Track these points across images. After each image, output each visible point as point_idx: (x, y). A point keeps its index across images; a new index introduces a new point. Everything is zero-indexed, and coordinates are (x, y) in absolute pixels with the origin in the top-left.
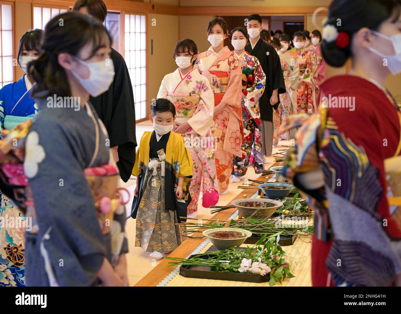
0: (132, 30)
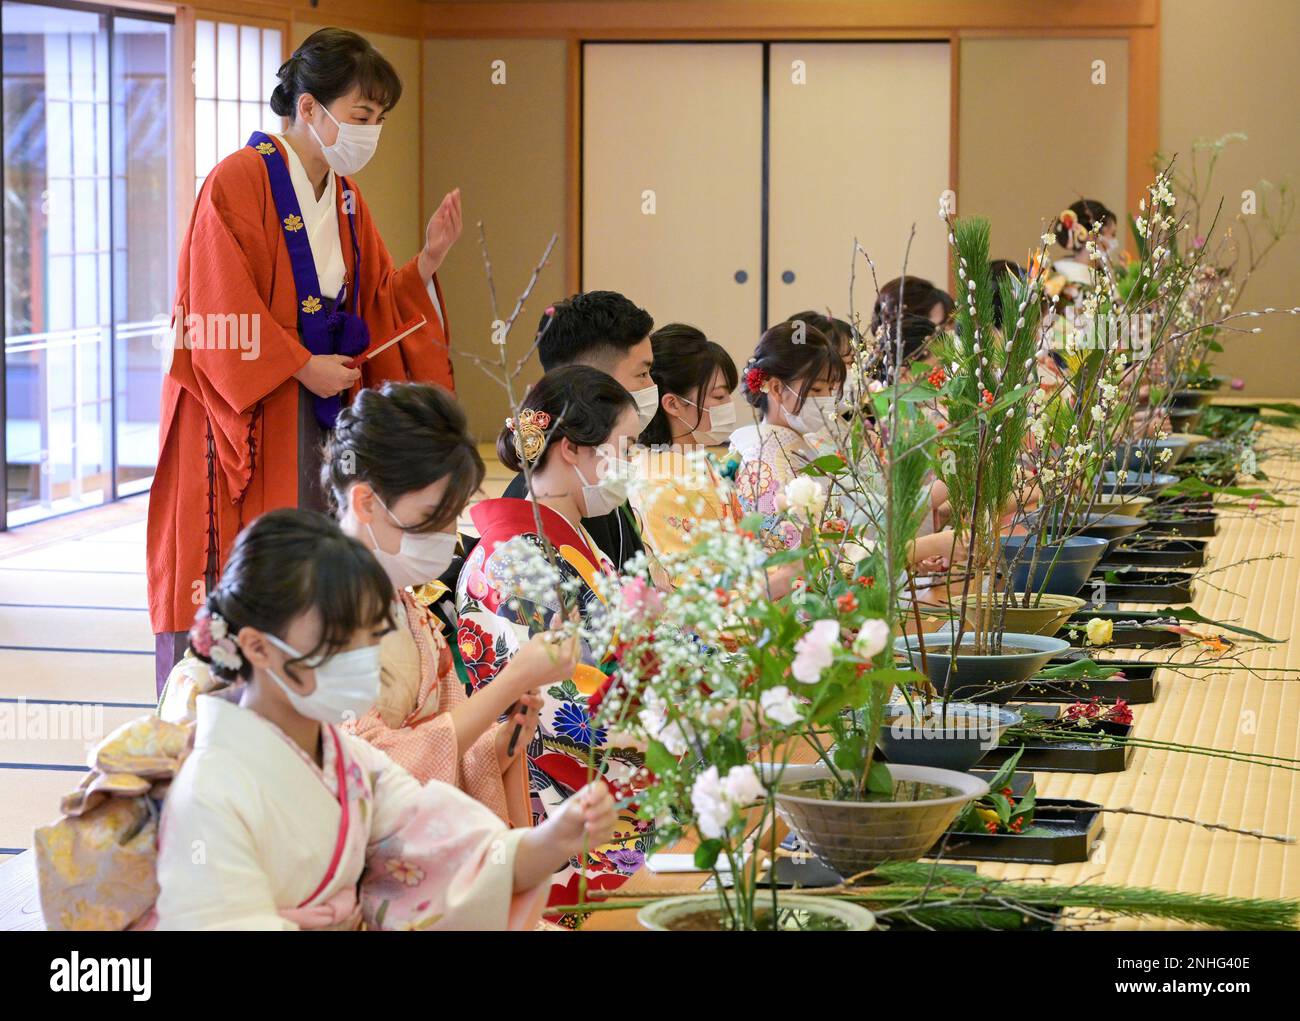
0: (228, 91)
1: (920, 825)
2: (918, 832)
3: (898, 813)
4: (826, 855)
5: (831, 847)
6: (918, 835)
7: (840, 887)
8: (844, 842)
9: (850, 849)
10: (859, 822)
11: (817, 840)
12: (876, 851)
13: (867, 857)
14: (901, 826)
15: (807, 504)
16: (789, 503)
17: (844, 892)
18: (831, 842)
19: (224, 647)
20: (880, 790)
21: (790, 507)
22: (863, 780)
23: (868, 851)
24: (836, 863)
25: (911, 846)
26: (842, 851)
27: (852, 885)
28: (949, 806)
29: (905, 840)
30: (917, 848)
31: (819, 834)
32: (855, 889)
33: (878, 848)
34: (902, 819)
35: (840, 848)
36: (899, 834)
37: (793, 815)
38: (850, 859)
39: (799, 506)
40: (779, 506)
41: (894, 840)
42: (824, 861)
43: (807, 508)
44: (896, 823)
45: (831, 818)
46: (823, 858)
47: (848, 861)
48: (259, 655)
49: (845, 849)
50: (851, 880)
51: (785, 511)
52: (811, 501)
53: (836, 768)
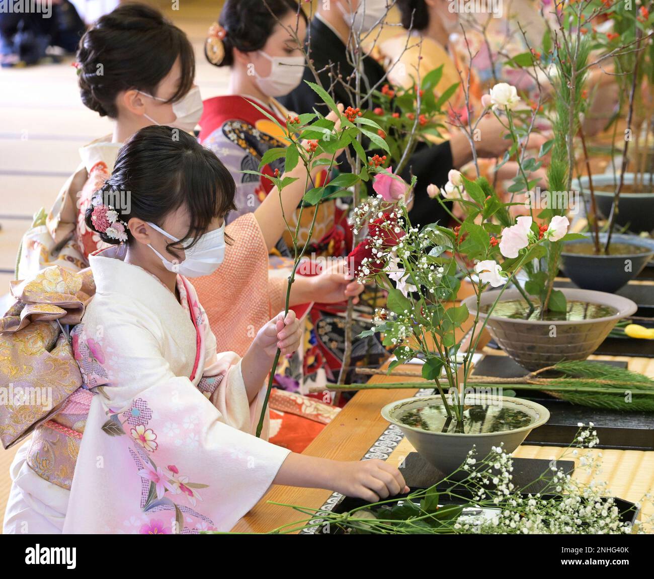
1: (586, 335)
2: (585, 341)
3: (570, 328)
4: (518, 357)
5: (522, 352)
6: (584, 343)
7: (527, 377)
8: (531, 348)
9: (536, 353)
10: (542, 334)
11: (513, 346)
12: (554, 355)
13: (548, 359)
14: (573, 338)
15: (506, 103)
16: (492, 102)
17: (529, 381)
18: (522, 349)
19: (115, 228)
20: (558, 310)
21: (493, 105)
22: (546, 303)
23: (549, 354)
24: (526, 362)
25: (580, 351)
26: (530, 355)
27: (536, 376)
28: (608, 322)
29: (575, 347)
30: (585, 352)
31: (513, 343)
32: (538, 379)
33: (556, 353)
34: (573, 332)
35: (528, 353)
36: (571, 343)
37: (494, 329)
38: (536, 360)
39: (500, 104)
40: (486, 104)
41: (568, 347)
42: (517, 361)
43: (506, 106)
44: (569, 335)
45: (522, 332)
46: (517, 359)
47: (533, 361)
48: (142, 235)
49: (533, 353)
50: (534, 373)
51: (490, 108)
52: (509, 101)
53: (526, 293)
